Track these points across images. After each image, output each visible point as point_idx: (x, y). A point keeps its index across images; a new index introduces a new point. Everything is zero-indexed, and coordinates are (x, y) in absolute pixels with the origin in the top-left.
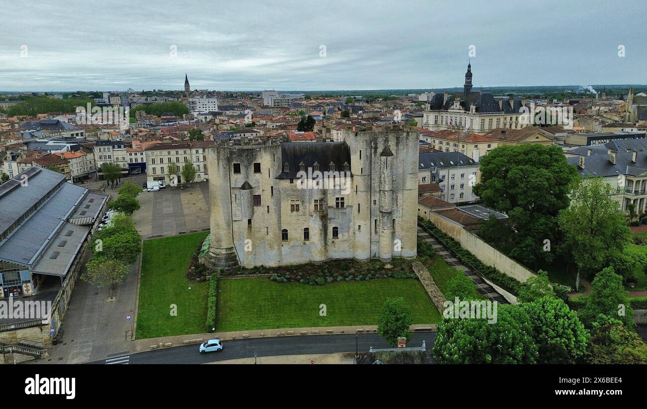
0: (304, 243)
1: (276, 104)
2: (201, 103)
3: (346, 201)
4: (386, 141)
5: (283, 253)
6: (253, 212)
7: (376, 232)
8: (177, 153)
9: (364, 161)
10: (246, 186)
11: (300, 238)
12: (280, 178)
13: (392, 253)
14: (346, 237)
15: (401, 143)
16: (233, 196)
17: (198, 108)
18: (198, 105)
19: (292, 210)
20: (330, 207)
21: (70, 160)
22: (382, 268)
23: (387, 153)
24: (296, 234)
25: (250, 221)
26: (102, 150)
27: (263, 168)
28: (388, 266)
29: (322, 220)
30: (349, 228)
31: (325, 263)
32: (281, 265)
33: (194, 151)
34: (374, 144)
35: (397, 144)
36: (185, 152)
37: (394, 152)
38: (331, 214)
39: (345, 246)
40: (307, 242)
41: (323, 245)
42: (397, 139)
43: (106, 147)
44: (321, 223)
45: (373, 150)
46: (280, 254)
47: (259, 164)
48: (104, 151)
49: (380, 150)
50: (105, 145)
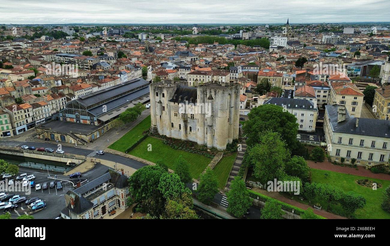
0: (179, 131)
1: (328, 41)
2: (277, 40)
3: (194, 116)
4: (211, 92)
5: (172, 132)
6: (162, 113)
7: (207, 133)
8: (200, 77)
9: (200, 100)
10: (160, 102)
11: (178, 128)
12: (171, 101)
13: (213, 145)
14: (194, 132)
15: (217, 94)
16: (156, 105)
17: (274, 43)
18: (275, 41)
19: (175, 116)
20: (189, 118)
21: (169, 74)
22: (206, 150)
23: (211, 98)
24: (176, 126)
25: (160, 116)
26: (181, 70)
27: (165, 95)
28: (209, 150)
29: (184, 122)
30: (196, 129)
31: (186, 141)
32: (171, 137)
33: (207, 76)
34: (206, 92)
35: (215, 94)
36: (203, 77)
37: (214, 98)
38: (189, 120)
39: (194, 136)
40: (180, 130)
41: (185, 133)
42: (215, 92)
43: (183, 69)
44: (184, 123)
45: (205, 95)
46: (171, 133)
47: (164, 94)
48: (182, 71)
49: (208, 96)
50: (183, 68)
